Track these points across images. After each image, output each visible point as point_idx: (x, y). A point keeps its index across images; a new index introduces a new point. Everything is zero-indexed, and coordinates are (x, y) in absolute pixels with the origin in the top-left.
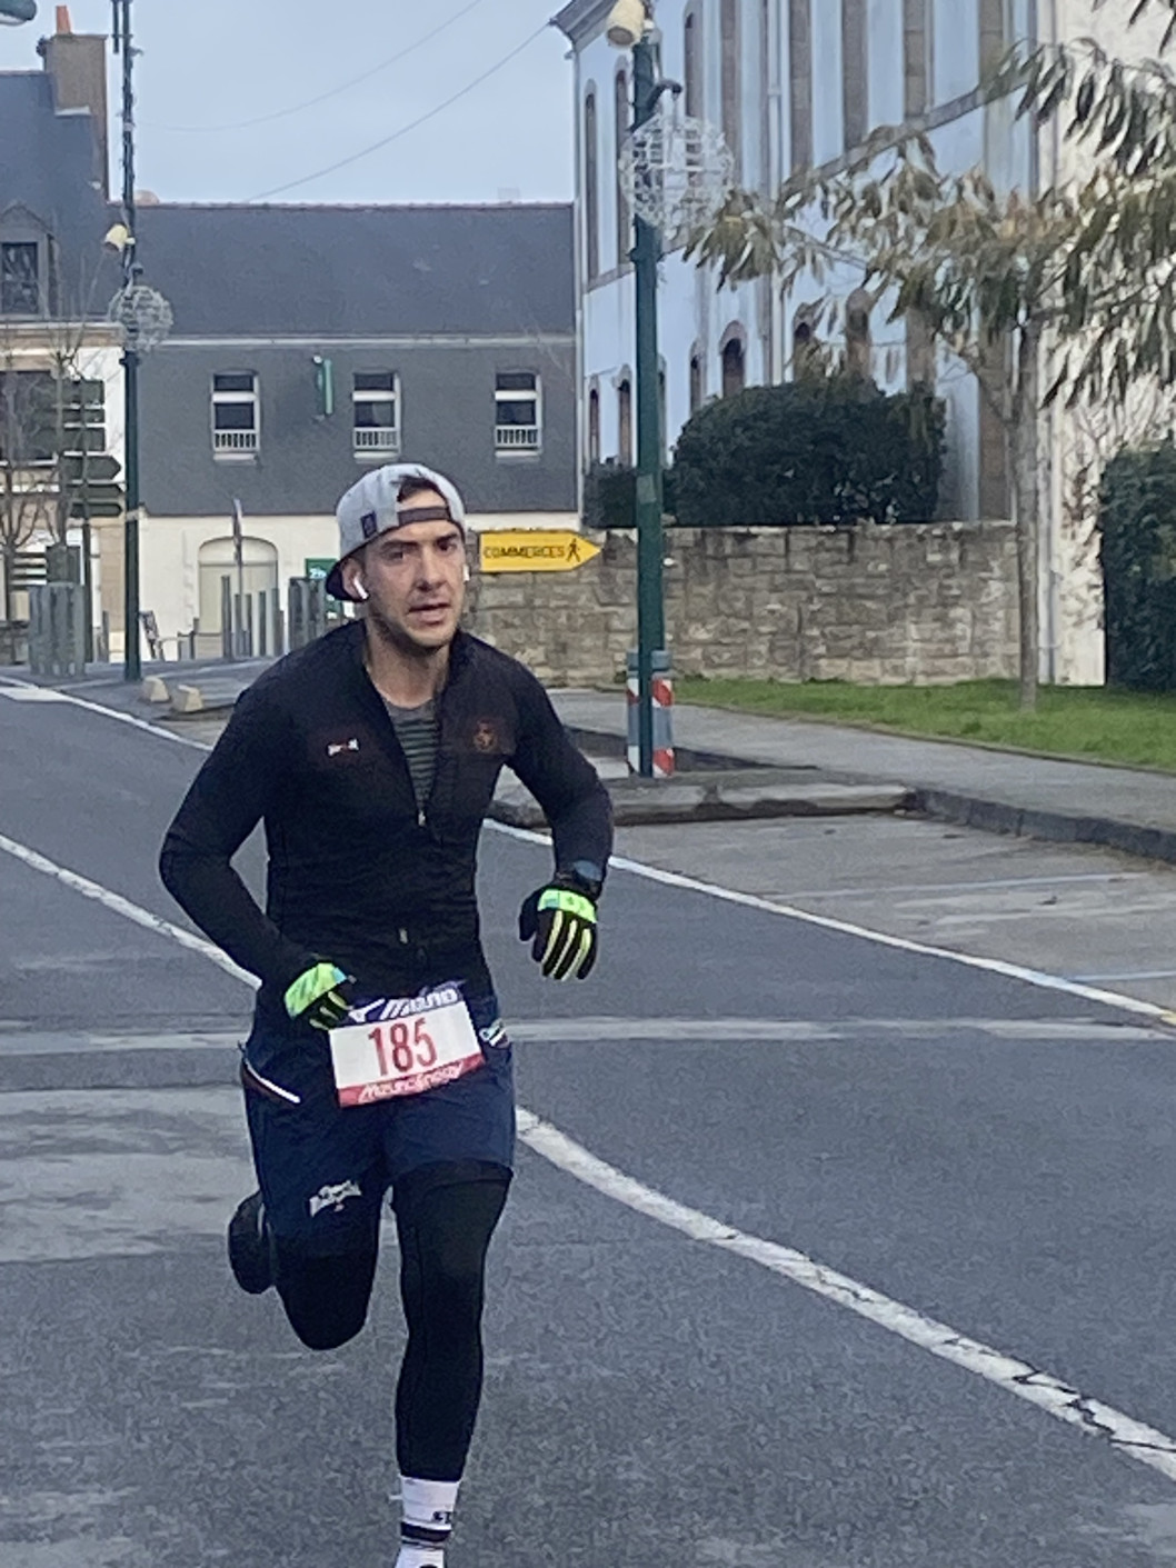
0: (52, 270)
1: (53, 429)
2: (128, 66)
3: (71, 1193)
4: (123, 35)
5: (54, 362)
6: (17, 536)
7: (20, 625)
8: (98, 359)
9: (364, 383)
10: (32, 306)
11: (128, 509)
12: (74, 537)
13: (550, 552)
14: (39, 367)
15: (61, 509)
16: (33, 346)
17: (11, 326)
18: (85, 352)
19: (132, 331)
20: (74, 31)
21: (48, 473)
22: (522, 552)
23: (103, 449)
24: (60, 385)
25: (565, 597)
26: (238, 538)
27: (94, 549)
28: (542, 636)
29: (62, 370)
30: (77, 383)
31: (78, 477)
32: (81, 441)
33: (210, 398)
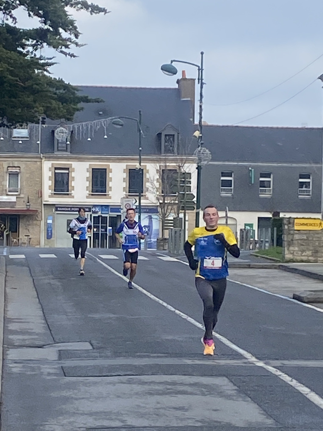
0: (178, 143)
1: (177, 186)
2: (202, 87)
3: (177, 406)
4: (200, 79)
5: (178, 167)
6: (166, 214)
7: (166, 239)
8: (190, 167)
9: (262, 176)
10: (172, 152)
11: (197, 209)
12: (181, 216)
13: (314, 225)
14: (173, 169)
15: (178, 208)
16: (172, 163)
17: (167, 157)
18: (186, 165)
19: (200, 160)
20: (187, 77)
21: (175, 198)
22: (306, 225)
23: (190, 191)
24: (179, 174)
25: (318, 238)
26: (227, 217)
27: (187, 219)
28: (311, 248)
29: (180, 169)
30: (184, 173)
31: (183, 199)
32: (184, 189)
33: (220, 179)
